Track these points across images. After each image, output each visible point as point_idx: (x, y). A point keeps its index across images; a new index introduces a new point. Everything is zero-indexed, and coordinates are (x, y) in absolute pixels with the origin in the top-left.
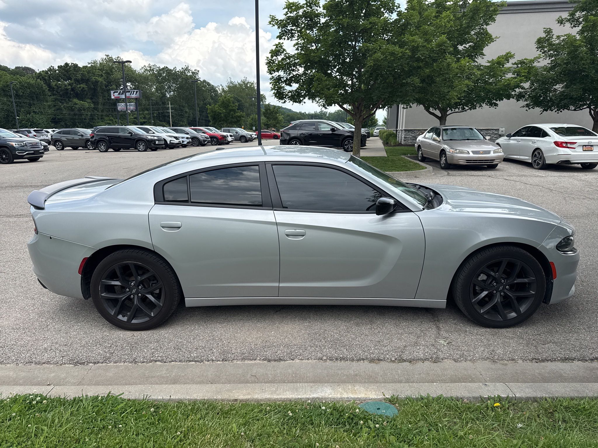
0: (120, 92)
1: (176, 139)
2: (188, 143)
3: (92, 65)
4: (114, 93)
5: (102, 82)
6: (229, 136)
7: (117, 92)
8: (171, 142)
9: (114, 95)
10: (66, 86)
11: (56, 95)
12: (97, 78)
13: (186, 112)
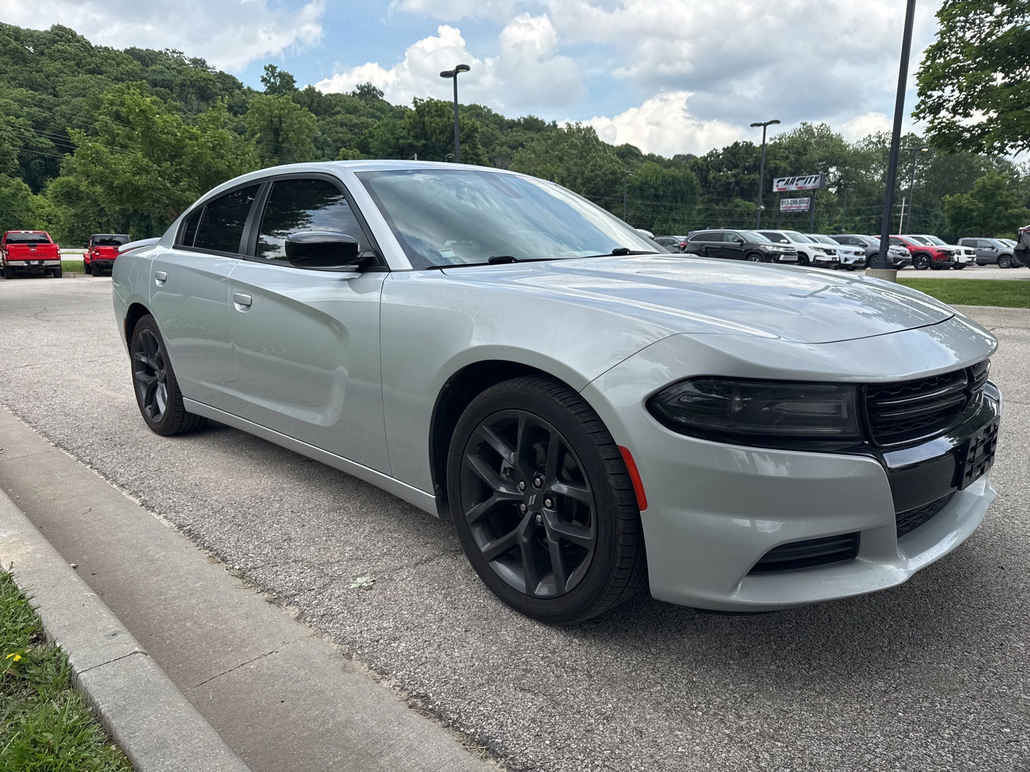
0: (789, 180)
1: (828, 254)
2: (856, 262)
3: (775, 142)
4: (778, 182)
5: (785, 168)
6: (963, 252)
7: (784, 180)
8: (817, 258)
9: (777, 186)
10: (728, 178)
11: (712, 192)
12: (778, 162)
13: (936, 216)
